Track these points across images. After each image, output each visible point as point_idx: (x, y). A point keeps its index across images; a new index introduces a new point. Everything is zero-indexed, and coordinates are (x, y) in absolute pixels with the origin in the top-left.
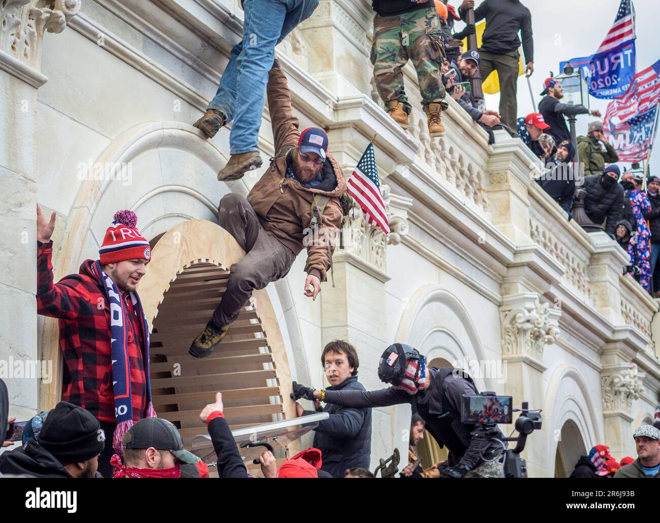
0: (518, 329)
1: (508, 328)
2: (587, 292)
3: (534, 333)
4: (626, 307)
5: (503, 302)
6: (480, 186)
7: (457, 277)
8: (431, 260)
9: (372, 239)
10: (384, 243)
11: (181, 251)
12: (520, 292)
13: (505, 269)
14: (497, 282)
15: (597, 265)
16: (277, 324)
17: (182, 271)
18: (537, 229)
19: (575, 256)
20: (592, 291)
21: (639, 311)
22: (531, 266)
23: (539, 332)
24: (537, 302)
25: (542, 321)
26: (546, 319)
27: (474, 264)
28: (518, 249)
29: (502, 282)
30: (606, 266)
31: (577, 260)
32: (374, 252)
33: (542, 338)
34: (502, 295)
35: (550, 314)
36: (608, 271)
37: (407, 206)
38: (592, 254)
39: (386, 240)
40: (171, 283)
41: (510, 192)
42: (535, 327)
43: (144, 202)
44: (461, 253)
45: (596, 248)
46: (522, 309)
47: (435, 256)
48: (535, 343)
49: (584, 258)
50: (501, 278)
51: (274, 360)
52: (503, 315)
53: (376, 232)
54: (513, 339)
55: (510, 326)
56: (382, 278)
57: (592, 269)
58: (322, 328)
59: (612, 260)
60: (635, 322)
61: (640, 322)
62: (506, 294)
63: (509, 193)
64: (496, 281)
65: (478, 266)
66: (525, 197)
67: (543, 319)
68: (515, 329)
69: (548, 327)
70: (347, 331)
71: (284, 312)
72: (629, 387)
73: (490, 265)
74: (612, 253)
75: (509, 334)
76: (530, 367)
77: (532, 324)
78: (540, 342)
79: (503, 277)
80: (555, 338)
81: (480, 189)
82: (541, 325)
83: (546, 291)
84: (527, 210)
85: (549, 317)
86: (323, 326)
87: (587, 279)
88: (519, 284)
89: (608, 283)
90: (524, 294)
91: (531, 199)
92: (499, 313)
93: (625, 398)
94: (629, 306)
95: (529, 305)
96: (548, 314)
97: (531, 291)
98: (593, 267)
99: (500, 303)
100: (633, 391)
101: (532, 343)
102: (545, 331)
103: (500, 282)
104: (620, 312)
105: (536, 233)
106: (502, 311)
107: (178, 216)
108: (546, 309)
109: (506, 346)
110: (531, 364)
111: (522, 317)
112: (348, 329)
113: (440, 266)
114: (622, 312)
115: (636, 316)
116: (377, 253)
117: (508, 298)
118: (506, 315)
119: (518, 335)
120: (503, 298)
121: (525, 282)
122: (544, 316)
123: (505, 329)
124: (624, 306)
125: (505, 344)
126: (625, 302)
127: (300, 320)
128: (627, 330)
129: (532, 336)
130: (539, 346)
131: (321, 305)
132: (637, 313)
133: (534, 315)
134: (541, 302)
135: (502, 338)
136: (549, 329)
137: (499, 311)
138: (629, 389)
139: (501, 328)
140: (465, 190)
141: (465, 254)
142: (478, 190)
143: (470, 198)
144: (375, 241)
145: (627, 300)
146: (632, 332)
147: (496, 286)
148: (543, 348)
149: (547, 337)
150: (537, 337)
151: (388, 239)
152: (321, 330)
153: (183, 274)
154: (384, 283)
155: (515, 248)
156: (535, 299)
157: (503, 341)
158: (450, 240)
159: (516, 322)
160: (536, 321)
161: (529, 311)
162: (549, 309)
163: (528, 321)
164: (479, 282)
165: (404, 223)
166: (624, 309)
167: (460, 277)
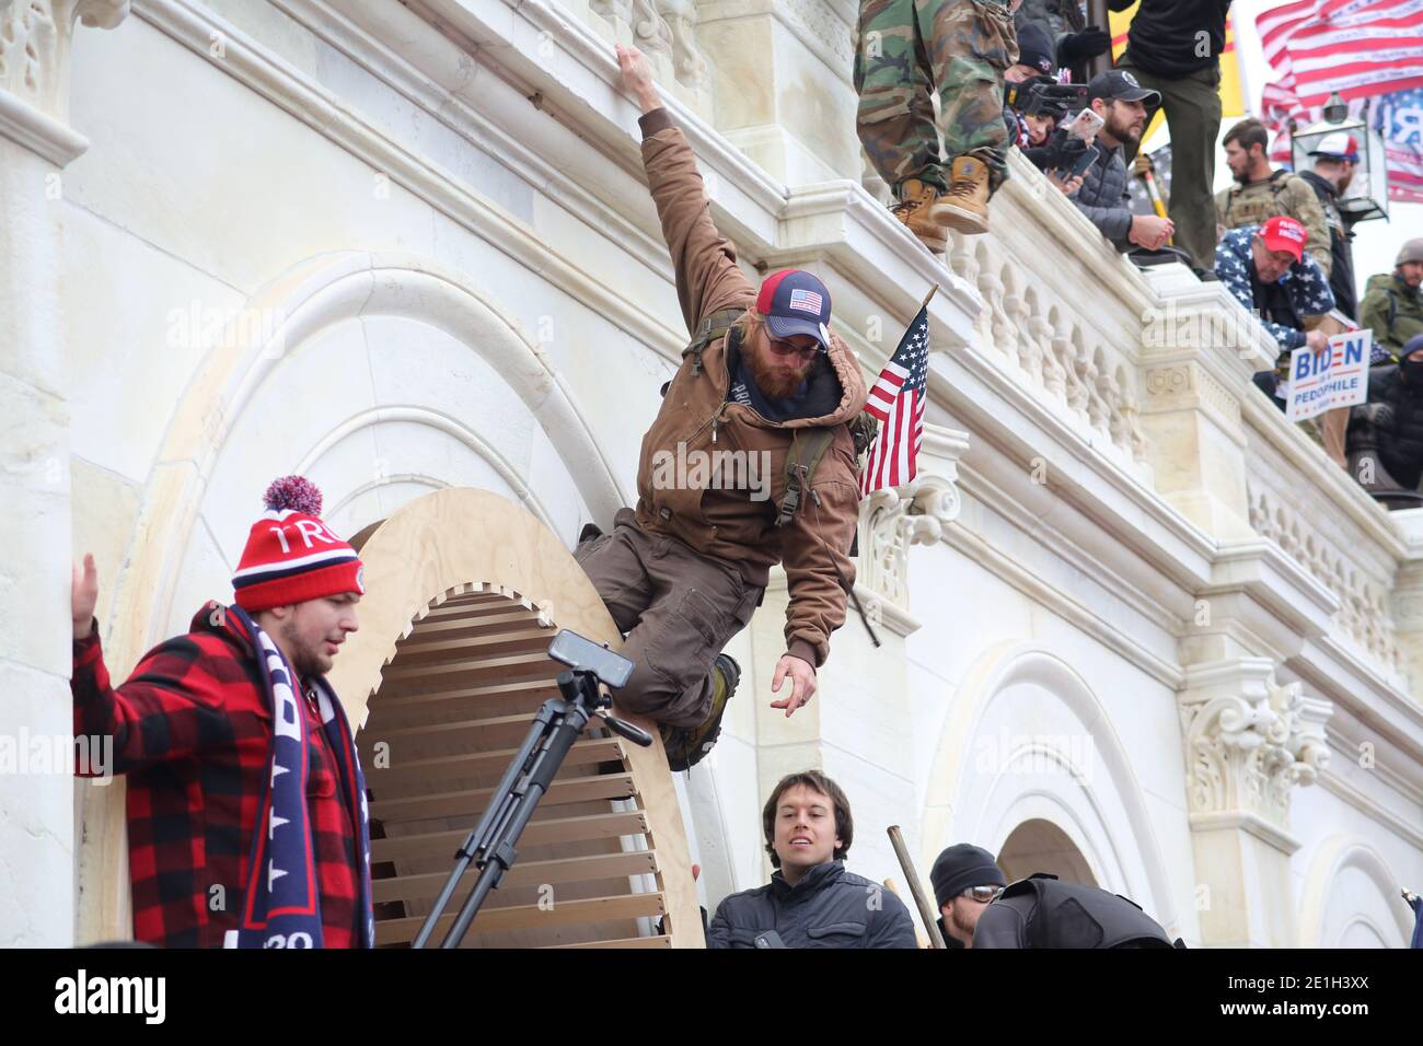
0: (1227, 747)
1: (1202, 745)
2: (1390, 656)
3: (1267, 756)
5: (1186, 682)
6: (1124, 401)
7: (1074, 620)
8: (1011, 580)
9: (873, 532)
10: (901, 540)
11: (424, 564)
13: (1190, 599)
14: (1172, 634)
15: (1414, 589)
17: (425, 613)
18: (1263, 505)
19: (1356, 568)
20: (1403, 656)
22: (1255, 593)
23: (1278, 754)
24: (1271, 680)
25: (1285, 726)
26: (1293, 722)
27: (1114, 589)
28: (1222, 552)
29: (1183, 633)
31: (1362, 579)
32: (879, 563)
33: (1285, 771)
34: (1183, 665)
35: (1306, 712)
37: (956, 450)
38: (1401, 563)
39: (905, 532)
40: (399, 643)
41: (1197, 413)
42: (1269, 742)
43: (332, 447)
44: (1084, 564)
45: (1410, 549)
46: (1236, 698)
47: (1021, 572)
48: (1270, 782)
49: (1381, 573)
50: (1179, 622)
51: (649, 828)
52: (1186, 713)
53: (882, 514)
54: (1213, 771)
55: (1204, 740)
56: (898, 625)
57: (1402, 599)
58: (757, 747)
62: (1194, 661)
63: (1195, 418)
64: (1167, 631)
65: (1125, 596)
66: (1234, 425)
67: (1289, 723)
68: (1218, 746)
69: (1300, 742)
70: (819, 751)
73: (1152, 592)
75: (1203, 759)
76: (1259, 844)
77: (1261, 734)
78: (1282, 779)
79: (1185, 621)
80: (1317, 769)
81: (1124, 409)
82: (1283, 739)
83: (1291, 656)
84: (1239, 457)
85: (1301, 718)
86: (761, 744)
87: (1390, 624)
88: (1225, 638)
90: (1240, 662)
91: (1249, 430)
92: (1178, 709)
95: (1252, 688)
96: (1300, 710)
97: (1256, 655)
98: (1406, 594)
99: (1179, 684)
101: (1261, 782)
102: (1291, 751)
103: (1179, 634)
105: (1260, 513)
106: (1185, 704)
107: (413, 481)
108: (1294, 699)
109: (1197, 789)
110: (1263, 835)
111: (1235, 717)
112: (821, 749)
113: (1035, 594)
116: (887, 565)
117: (1198, 672)
118: (1196, 713)
119: (1225, 763)
120: (1186, 672)
121: (1240, 632)
122: (1290, 715)
123: (1195, 748)
125: (1195, 784)
129: (1261, 764)
130: (1279, 790)
131: (755, 692)
133: (1265, 712)
134: (1281, 682)
135: (1187, 770)
136: (1304, 748)
137: (1177, 703)
139: (1184, 745)
140: (1088, 410)
141: (1093, 566)
142: (1120, 409)
143: (1100, 430)
144: (881, 535)
147: (1169, 643)
148: (1288, 796)
149: (1299, 766)
150: (1273, 767)
151: (911, 531)
152: (757, 751)
153: (428, 620)
154: (904, 637)
155: (1214, 550)
156: (1267, 673)
157: (1190, 778)
158: (1056, 533)
159: (1221, 730)
160: (1270, 728)
161: (1253, 703)
162: (1302, 699)
163: (1251, 728)
164: (1127, 634)
165: (948, 491)
167: (1083, 620)
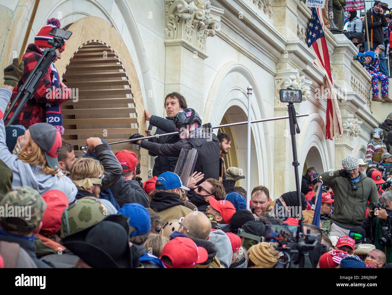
4: (354, 81)
5: (277, 74)
6: (268, 3)
7: (250, 57)
8: (235, 47)
9: (198, 33)
10: (205, 35)
11: (82, 34)
12: (288, 68)
13: (280, 54)
14: (274, 62)
15: (338, 54)
16: (138, 81)
17: (82, 46)
18: (302, 31)
20: (334, 70)
21: (363, 83)
22: (295, 53)
24: (298, 75)
26: (302, 85)
27: (261, 50)
28: (288, 42)
29: (277, 61)
30: (344, 55)
32: (199, 41)
34: (277, 70)
35: (305, 83)
36: (344, 58)
38: (335, 47)
39: (206, 33)
40: (75, 54)
45: (338, 44)
46: (289, 79)
50: (277, 59)
52: (276, 82)
53: (200, 29)
55: (280, 89)
56: (202, 56)
57: (335, 56)
58: (165, 84)
59: (347, 52)
60: (359, 90)
61: (363, 90)
62: (279, 69)
63: (285, 8)
65: (263, 52)
66: (295, 11)
67: (301, 86)
69: (303, 90)
70: (180, 87)
71: (142, 74)
72: (352, 129)
73: (270, 51)
74: (348, 47)
77: (294, 88)
79: (278, 59)
80: (307, 97)
81: (268, 5)
83: (304, 69)
84: (296, 19)
88: (287, 63)
89: (344, 65)
90: (290, 70)
91: (299, 12)
93: (349, 136)
94: (356, 80)
95: (293, 77)
96: (304, 83)
97: (295, 68)
99: (275, 74)
100: (354, 132)
104: (350, 83)
105: (301, 33)
106: (276, 79)
107: (81, 14)
108: (303, 80)
109: (277, 100)
111: (288, 84)
112: (180, 85)
113: (240, 50)
114: (352, 83)
115: (360, 86)
116: (201, 41)
117: (280, 72)
118: (279, 82)
120: (277, 72)
121: (291, 62)
122: (301, 83)
123: (278, 90)
124: (353, 80)
125: (277, 99)
126: (354, 77)
127: (152, 79)
128: (353, 95)
131: (165, 70)
132: (361, 84)
133: (295, 83)
134: (301, 75)
136: (303, 92)
137: (274, 79)
138: (351, 130)
139: (275, 89)
140: (258, 5)
141: (256, 44)
143: (261, 10)
144: (200, 34)
145: (355, 76)
146: (356, 96)
147: (274, 64)
149: (303, 96)
151: (208, 33)
152: (164, 85)
153: (82, 48)
154: (204, 59)
155: (287, 42)
156: (297, 73)
157: (276, 97)
159: (284, 86)
160: (296, 87)
161: (292, 80)
162: (305, 80)
163: (292, 86)
165: (218, 23)
166: (353, 82)
167: (252, 57)
